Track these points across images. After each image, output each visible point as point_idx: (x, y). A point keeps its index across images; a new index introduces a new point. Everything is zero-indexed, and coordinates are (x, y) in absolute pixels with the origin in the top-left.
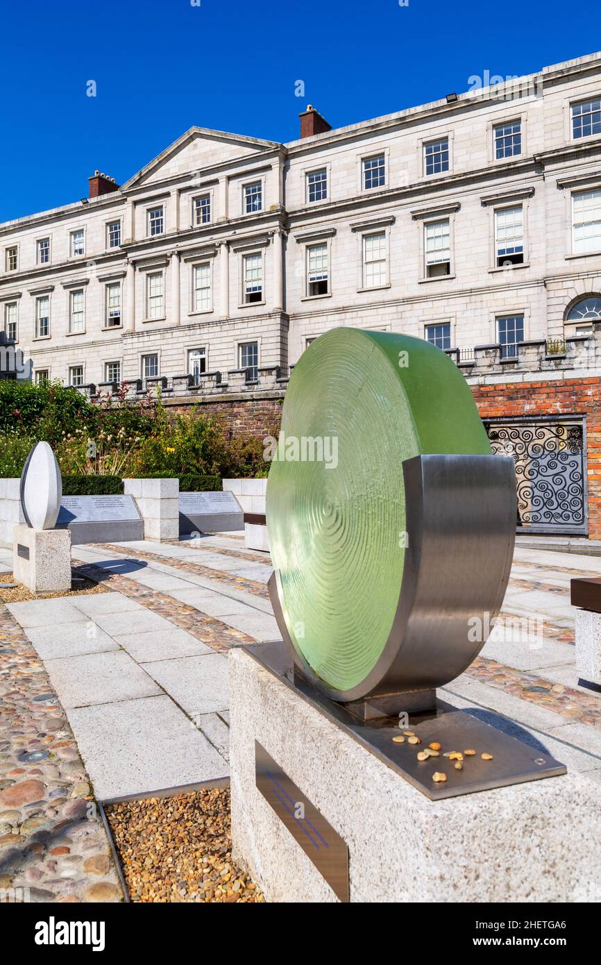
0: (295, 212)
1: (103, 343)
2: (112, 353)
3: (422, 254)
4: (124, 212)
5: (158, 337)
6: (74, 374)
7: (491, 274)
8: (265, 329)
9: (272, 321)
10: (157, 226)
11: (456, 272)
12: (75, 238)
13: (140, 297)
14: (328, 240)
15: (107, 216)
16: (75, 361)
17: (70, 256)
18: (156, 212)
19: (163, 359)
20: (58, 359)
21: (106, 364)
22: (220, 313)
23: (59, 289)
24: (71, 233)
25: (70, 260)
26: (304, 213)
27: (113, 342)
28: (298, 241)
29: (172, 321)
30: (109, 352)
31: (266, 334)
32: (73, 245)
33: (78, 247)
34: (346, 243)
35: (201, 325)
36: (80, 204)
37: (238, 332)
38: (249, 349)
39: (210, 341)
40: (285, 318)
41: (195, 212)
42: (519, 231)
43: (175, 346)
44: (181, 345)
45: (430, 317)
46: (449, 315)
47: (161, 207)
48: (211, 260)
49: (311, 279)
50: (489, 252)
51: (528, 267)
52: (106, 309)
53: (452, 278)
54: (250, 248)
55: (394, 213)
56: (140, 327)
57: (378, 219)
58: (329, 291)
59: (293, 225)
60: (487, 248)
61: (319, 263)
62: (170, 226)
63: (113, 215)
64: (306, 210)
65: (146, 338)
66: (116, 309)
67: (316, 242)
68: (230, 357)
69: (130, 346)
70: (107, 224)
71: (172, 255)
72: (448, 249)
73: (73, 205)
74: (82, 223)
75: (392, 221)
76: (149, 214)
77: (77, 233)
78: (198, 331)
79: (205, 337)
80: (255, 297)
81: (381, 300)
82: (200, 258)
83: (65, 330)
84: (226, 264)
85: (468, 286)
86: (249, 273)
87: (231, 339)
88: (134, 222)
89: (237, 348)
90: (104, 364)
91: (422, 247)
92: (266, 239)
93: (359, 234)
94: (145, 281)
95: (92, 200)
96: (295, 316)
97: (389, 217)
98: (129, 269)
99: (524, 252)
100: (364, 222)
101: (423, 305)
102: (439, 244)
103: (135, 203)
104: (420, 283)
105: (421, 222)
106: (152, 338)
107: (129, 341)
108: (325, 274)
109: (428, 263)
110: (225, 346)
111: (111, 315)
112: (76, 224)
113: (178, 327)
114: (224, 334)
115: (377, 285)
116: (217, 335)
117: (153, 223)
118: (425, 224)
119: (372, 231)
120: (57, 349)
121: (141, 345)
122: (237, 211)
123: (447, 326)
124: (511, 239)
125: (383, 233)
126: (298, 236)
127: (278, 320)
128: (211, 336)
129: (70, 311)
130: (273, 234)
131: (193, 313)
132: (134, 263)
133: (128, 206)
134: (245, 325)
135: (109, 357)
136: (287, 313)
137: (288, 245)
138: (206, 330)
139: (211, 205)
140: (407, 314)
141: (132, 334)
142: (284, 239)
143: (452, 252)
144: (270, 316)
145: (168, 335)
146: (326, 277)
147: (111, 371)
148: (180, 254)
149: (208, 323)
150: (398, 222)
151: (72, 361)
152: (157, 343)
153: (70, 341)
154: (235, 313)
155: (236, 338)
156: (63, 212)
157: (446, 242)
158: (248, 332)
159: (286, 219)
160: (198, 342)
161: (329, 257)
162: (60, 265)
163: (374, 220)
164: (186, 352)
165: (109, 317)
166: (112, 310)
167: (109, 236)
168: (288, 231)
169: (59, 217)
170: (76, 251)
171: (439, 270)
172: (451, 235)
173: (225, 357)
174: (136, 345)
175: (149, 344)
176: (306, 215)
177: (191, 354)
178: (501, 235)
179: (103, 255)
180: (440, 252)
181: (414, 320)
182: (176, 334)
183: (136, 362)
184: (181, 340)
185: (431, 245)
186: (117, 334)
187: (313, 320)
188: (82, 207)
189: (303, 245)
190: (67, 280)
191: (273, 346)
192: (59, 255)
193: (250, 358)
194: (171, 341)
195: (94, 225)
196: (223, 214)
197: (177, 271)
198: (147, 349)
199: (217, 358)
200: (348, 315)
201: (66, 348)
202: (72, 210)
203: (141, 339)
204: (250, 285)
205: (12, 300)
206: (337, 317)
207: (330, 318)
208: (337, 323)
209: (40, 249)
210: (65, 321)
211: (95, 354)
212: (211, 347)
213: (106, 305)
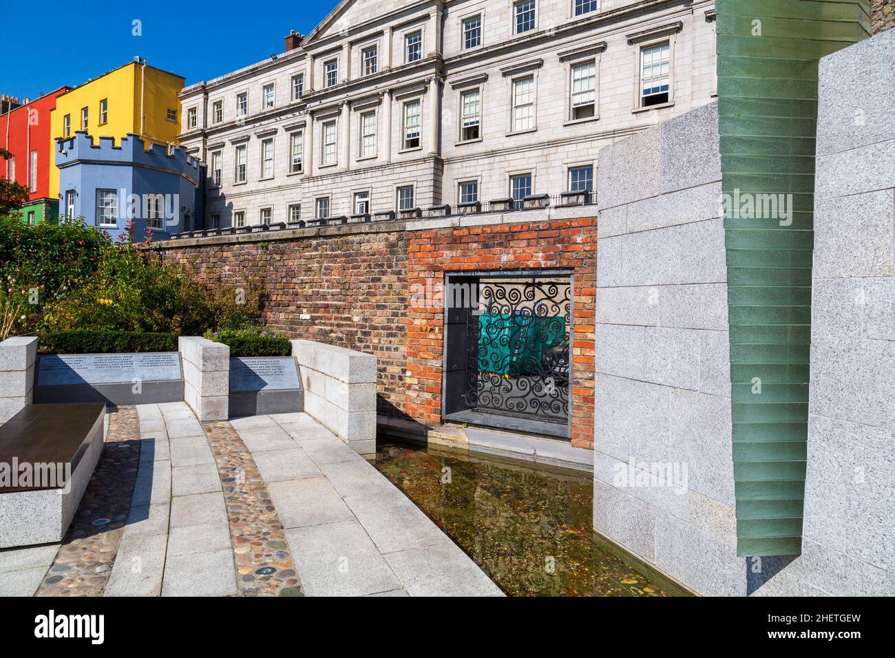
0: (450, 59)
1: (287, 187)
2: (294, 196)
3: (568, 96)
4: (304, 66)
5: (330, 181)
6: (265, 216)
7: (635, 115)
8: (420, 173)
9: (426, 165)
10: (332, 76)
11: (601, 114)
12: (268, 91)
13: (317, 145)
14: (481, 86)
15: (292, 71)
16: (265, 204)
17: (263, 108)
18: (331, 64)
19: (334, 202)
20: (252, 202)
21: (290, 206)
22: (383, 159)
23: (254, 138)
24: (264, 87)
25: (263, 111)
26: (459, 59)
27: (295, 186)
28: (454, 88)
29: (342, 166)
30: (292, 196)
31: (421, 177)
32: (266, 98)
33: (270, 100)
34: (497, 87)
35: (366, 170)
36: (270, 60)
37: (396, 176)
38: (406, 191)
39: (373, 185)
40: (439, 162)
41: (365, 63)
42: (665, 69)
43: (344, 190)
44: (348, 189)
45: (574, 160)
46: (592, 157)
47: (335, 60)
48: (376, 108)
49: (465, 124)
50: (634, 92)
51: (673, 106)
52: (291, 157)
53: (596, 120)
54: (409, 95)
55: (542, 56)
56: (316, 172)
57: (527, 63)
58: (480, 136)
59: (449, 72)
60: (631, 88)
61: (472, 109)
62: (342, 76)
63: (297, 69)
64: (460, 56)
65: (320, 183)
66: (300, 156)
67: (470, 88)
68: (390, 200)
69: (307, 190)
70: (293, 78)
71: (342, 104)
72: (594, 90)
73: (266, 61)
74: (272, 77)
75: (540, 64)
76: (326, 67)
77: (268, 87)
78: (363, 176)
79: (369, 181)
80: (414, 143)
81: (528, 143)
82: (366, 106)
83: (257, 175)
84: (390, 110)
85: (611, 128)
86: (410, 120)
87: (391, 183)
88: (314, 75)
89: (395, 192)
90: (288, 207)
91: (568, 89)
92: (423, 86)
93: (509, 79)
94: (321, 129)
95: (280, 56)
96: (450, 161)
97: (536, 60)
98: (308, 118)
99: (670, 91)
100: (513, 66)
101: (567, 148)
102: (585, 85)
103: (315, 57)
104: (565, 126)
105: (567, 64)
106: (325, 182)
107: (307, 185)
108: (477, 119)
109: (574, 105)
110: (385, 189)
111: (295, 162)
112: (268, 79)
113: (347, 172)
114: (385, 178)
115: (525, 128)
116: (380, 179)
117: (329, 74)
118: (572, 65)
119: (521, 75)
120: (251, 193)
121: (316, 189)
122: (399, 60)
123: (589, 168)
124: (657, 78)
125: (530, 77)
126: (453, 82)
127: (432, 165)
128: (374, 180)
129: (262, 158)
130: (430, 81)
131: (360, 159)
132: (312, 113)
133: (308, 60)
134: (403, 170)
135: (292, 200)
136: (442, 158)
137: (445, 91)
138: (369, 175)
139: (377, 56)
140: (552, 157)
141: (311, 178)
142: (441, 86)
143: (597, 93)
144: (424, 160)
145: (338, 180)
146: (477, 122)
147: (294, 213)
148: (350, 103)
149: (372, 168)
150: (546, 65)
151: (263, 204)
152: (329, 187)
153: (262, 186)
154: (396, 158)
155: (395, 182)
156: (257, 68)
157: (592, 84)
158: (404, 176)
159: (442, 65)
160: (363, 186)
161: (481, 103)
162: (254, 116)
163: (523, 64)
164: (353, 195)
165: (293, 163)
166: (296, 157)
167: (294, 89)
168: (445, 78)
169: (254, 73)
170: (268, 104)
171: (583, 112)
172: (597, 76)
173: (385, 200)
174: (312, 189)
175: (322, 188)
176: (461, 61)
177: (357, 197)
178: (647, 74)
179: (288, 106)
180: (587, 94)
181: (558, 163)
182: (345, 178)
183: (311, 205)
184: (349, 184)
185: (577, 87)
186: (296, 179)
187: (465, 164)
188: (271, 63)
189: (458, 92)
190: (260, 130)
191: (427, 189)
192: (255, 108)
193: (407, 200)
194: (340, 185)
195: (282, 77)
196: (386, 63)
197: (348, 120)
198: (320, 192)
199: (379, 201)
200: (497, 159)
201: (258, 192)
202: (264, 66)
203: (316, 184)
204: (410, 131)
205: (217, 149)
206: (487, 161)
207: (481, 162)
208: (486, 167)
209: (240, 102)
210: (258, 167)
211: (281, 197)
212: (374, 191)
213: (291, 152)
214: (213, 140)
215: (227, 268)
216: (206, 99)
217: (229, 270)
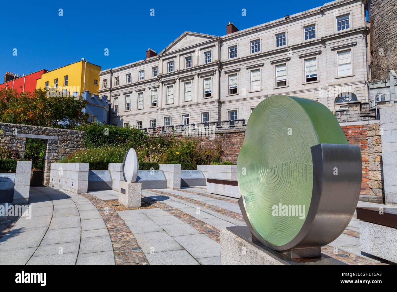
0: (224, 62)
1: (150, 113)
2: (153, 116)
3: (275, 77)
4: (159, 63)
5: (171, 110)
6: (139, 125)
7: (303, 85)
8: (212, 107)
9: (215, 104)
10: (171, 68)
11: (289, 84)
12: (141, 73)
13: (164, 95)
14: (237, 73)
15: (152, 65)
16: (139, 119)
17: (139, 80)
18: (171, 63)
19: (172, 119)
20: (133, 119)
21: (151, 120)
22: (195, 101)
23: (134, 92)
24: (139, 71)
25: (139, 81)
26: (228, 62)
27: (153, 112)
28: (225, 73)
29: (176, 104)
30: (152, 116)
31: (212, 109)
32: (140, 76)
33: (141, 77)
34: (244, 74)
35: (187, 106)
36: (143, 61)
37: (202, 108)
38: (206, 115)
39: (191, 112)
40: (220, 103)
41: (186, 63)
42: (315, 68)
43: (177, 114)
44: (179, 113)
47: (173, 61)
48: (192, 81)
49: (230, 88)
50: (303, 76)
51: (319, 82)
52: (151, 100)
53: (287, 87)
54: (207, 76)
55: (264, 62)
56: (164, 107)
57: (257, 64)
58: (237, 92)
59: (223, 67)
60: (301, 75)
61: (233, 82)
62: (176, 68)
63: (155, 64)
64: (229, 61)
65: (166, 111)
66: (155, 100)
67: (232, 73)
68: (198, 118)
69: (160, 114)
70: (153, 68)
71: (177, 79)
72: (286, 76)
73: (140, 61)
74: (143, 68)
75: (263, 65)
76: (168, 64)
77: (141, 72)
78: (186, 108)
79: (189, 110)
80: (208, 95)
81: (258, 95)
82: (187, 80)
83: (136, 108)
84: (198, 82)
85: (294, 90)
86: (206, 86)
87: (199, 111)
88: (163, 67)
89: (201, 115)
90: (150, 121)
91: (275, 75)
92: (213, 73)
93: (250, 70)
94: (166, 89)
95: (147, 59)
96: (224, 102)
97: (261, 64)
98: (161, 84)
99: (317, 76)
100: (251, 66)
102: (282, 74)
103: (163, 60)
104: (274, 89)
105: (274, 65)
106: (168, 110)
107: (160, 112)
108: (236, 86)
109: (277, 81)
110: (196, 114)
112: (141, 68)
113: (179, 106)
114: (196, 109)
115: (257, 90)
116: (194, 109)
117: (170, 67)
118: (276, 66)
119: (255, 69)
120: (133, 115)
121: (164, 113)
122: (202, 62)
124: (312, 71)
125: (259, 70)
126: (225, 71)
127: (217, 104)
128: (191, 110)
129: (138, 101)
130: (216, 71)
131: (184, 101)
132: (162, 82)
133: (161, 61)
134: (204, 106)
135: (152, 118)
136: (221, 101)
137: (221, 75)
138: (189, 108)
139: (192, 60)
141: (161, 109)
142: (220, 73)
143: (287, 77)
144: (214, 102)
145: (175, 110)
146: (236, 87)
147: (152, 123)
148: (180, 79)
149: (190, 105)
150: (265, 65)
151: (138, 120)
152: (170, 112)
153: (137, 112)
154: (200, 101)
155: (201, 110)
156: (136, 64)
157: (285, 73)
158: (205, 109)
159: (221, 65)
160: (186, 112)
161: (237, 79)
162: (135, 83)
163: (256, 65)
164: (181, 116)
165: (152, 103)
166: (154, 100)
167: (153, 73)
168: (222, 69)
169: (135, 66)
170: (141, 78)
171: (282, 84)
172: (287, 70)
173: (196, 118)
174: (162, 113)
175: (167, 113)
176: (229, 63)
177: (183, 117)
178: (307, 70)
179: (151, 79)
180: (283, 77)
182: (178, 109)
183: (162, 120)
184: (180, 111)
185: (278, 74)
186: (155, 109)
187: (231, 104)
188: (143, 62)
189: (227, 75)
190: (137, 89)
191: (215, 114)
192: (134, 80)
193: (206, 118)
194: (175, 112)
195: (148, 69)
196: (196, 63)
197: (179, 86)
198: (166, 115)
199: (193, 119)
200: (245, 102)
201: (136, 114)
202: (140, 63)
203: (164, 111)
204: (206, 90)
205: (117, 97)
206: (240, 102)
207: (238, 103)
208: (241, 105)
209: (127, 77)
210: (136, 104)
211: (147, 117)
212: (191, 114)
213: (151, 98)
214: (114, 93)
215: (203, 142)
216: (112, 76)
217: (204, 143)
